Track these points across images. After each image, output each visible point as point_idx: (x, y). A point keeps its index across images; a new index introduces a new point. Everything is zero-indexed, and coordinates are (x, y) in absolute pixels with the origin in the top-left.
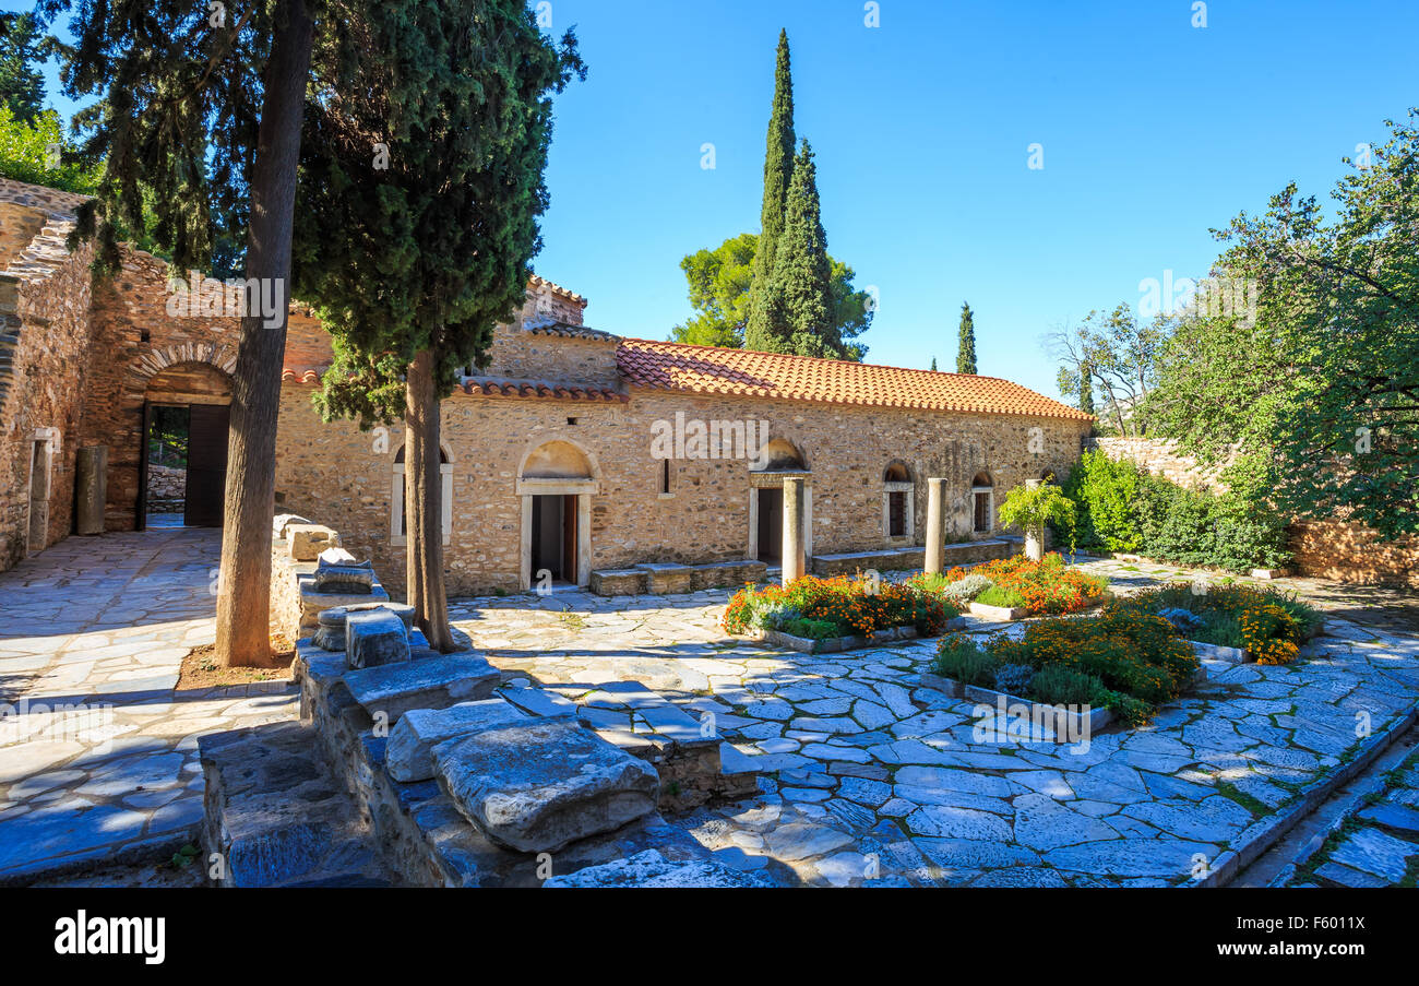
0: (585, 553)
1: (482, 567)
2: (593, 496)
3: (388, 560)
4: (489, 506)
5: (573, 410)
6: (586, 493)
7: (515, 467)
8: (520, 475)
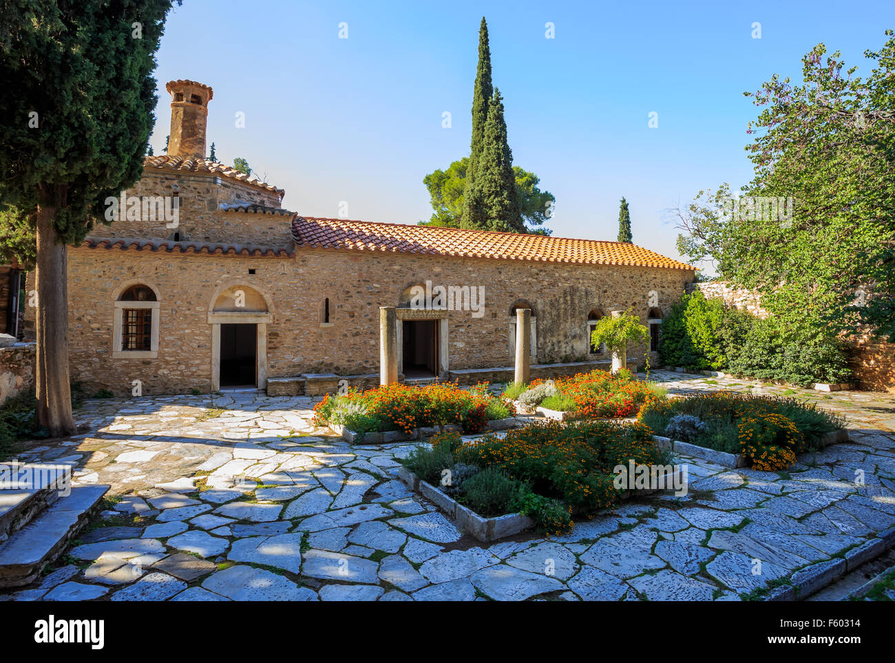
0: (262, 366)
1: (182, 374)
2: (268, 325)
3: (110, 368)
4: (187, 331)
5: (252, 264)
6: (263, 323)
7: (207, 304)
8: (211, 309)
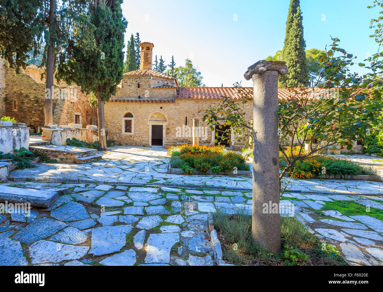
0: (164, 139)
1: (140, 140)
2: (166, 126)
3: (122, 137)
4: (142, 127)
5: (161, 105)
6: (165, 125)
7: (147, 119)
8: (149, 120)
